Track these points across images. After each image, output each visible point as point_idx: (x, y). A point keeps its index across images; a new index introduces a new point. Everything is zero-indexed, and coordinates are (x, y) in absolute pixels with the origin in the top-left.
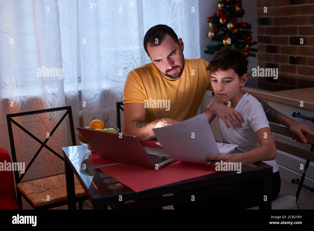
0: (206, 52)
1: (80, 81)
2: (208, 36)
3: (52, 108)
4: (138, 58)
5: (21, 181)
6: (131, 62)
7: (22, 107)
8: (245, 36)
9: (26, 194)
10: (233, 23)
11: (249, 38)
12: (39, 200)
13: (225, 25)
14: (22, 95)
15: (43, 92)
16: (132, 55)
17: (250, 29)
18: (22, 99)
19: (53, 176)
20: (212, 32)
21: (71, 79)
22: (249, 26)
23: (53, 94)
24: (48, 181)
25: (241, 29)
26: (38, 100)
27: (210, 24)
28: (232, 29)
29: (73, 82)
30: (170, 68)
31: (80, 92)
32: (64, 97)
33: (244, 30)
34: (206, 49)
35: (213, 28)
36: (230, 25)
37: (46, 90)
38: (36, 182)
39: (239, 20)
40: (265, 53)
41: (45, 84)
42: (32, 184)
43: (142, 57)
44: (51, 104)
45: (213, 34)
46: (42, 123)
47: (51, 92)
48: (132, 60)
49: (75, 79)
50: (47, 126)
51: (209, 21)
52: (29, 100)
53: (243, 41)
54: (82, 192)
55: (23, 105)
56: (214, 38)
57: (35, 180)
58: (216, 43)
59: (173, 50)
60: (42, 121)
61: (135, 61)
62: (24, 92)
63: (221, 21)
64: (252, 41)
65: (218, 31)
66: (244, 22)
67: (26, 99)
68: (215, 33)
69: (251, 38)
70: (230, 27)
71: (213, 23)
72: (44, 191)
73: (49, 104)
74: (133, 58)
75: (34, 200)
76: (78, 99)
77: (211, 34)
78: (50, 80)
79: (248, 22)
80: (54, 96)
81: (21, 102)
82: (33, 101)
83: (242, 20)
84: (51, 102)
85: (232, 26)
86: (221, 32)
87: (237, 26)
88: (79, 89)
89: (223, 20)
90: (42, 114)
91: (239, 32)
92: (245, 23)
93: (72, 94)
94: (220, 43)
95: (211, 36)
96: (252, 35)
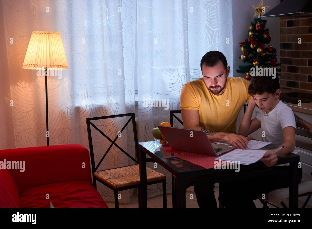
0: (238, 71)
1: (136, 94)
2: (240, 58)
3: (116, 114)
4: (183, 75)
5: (97, 171)
6: (178, 78)
7: (91, 114)
8: (270, 58)
9: (104, 180)
10: (261, 48)
11: (274, 60)
12: (117, 183)
13: (255, 50)
14: (91, 104)
15: (108, 101)
16: (179, 73)
17: (275, 53)
18: (91, 106)
19: (121, 167)
20: (244, 55)
21: (130, 91)
22: (274, 51)
23: (117, 103)
24: (117, 171)
25: (268, 53)
26: (104, 108)
27: (242, 48)
28: (261, 53)
29: (132, 94)
30: (214, 86)
31: (136, 102)
32: (124, 106)
33: (270, 54)
34: (238, 69)
35: (245, 52)
36: (259, 50)
37: (111, 100)
38: (108, 171)
39: (266, 46)
40: (286, 72)
41: (111, 95)
42: (106, 173)
43: (187, 74)
44: (115, 111)
45: (244, 57)
46: (106, 127)
47: (115, 102)
48: (178, 77)
49: (133, 91)
50: (110, 130)
51: (241, 46)
52: (96, 108)
53: (269, 62)
54: (149, 179)
55: (92, 112)
56: (245, 60)
57: (108, 170)
58: (247, 64)
59: (221, 74)
60: (106, 126)
61: (181, 77)
62: (93, 102)
63: (251, 46)
64: (277, 63)
65: (249, 54)
66: (270, 47)
67: (94, 107)
68: (246, 56)
69: (276, 61)
70: (259, 51)
71: (244, 48)
72: (117, 178)
73: (113, 111)
74: (179, 75)
75: (113, 183)
76: (134, 108)
77: (243, 56)
78: (114, 92)
79: (274, 47)
80: (117, 105)
81: (90, 110)
82: (99, 108)
83: (269, 45)
84: (115, 110)
85: (260, 50)
86: (251, 55)
87: (265, 50)
88: (136, 100)
89: (253, 45)
90: (106, 119)
91: (266, 55)
92: (272, 48)
93: (130, 103)
94: (251, 64)
95: (243, 58)
96: (276, 57)
